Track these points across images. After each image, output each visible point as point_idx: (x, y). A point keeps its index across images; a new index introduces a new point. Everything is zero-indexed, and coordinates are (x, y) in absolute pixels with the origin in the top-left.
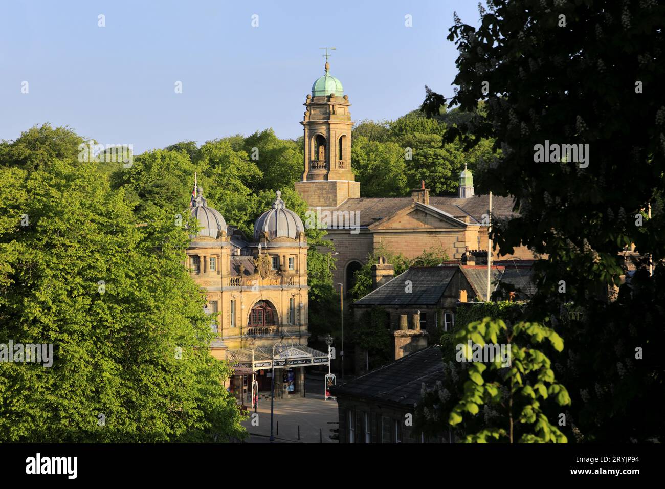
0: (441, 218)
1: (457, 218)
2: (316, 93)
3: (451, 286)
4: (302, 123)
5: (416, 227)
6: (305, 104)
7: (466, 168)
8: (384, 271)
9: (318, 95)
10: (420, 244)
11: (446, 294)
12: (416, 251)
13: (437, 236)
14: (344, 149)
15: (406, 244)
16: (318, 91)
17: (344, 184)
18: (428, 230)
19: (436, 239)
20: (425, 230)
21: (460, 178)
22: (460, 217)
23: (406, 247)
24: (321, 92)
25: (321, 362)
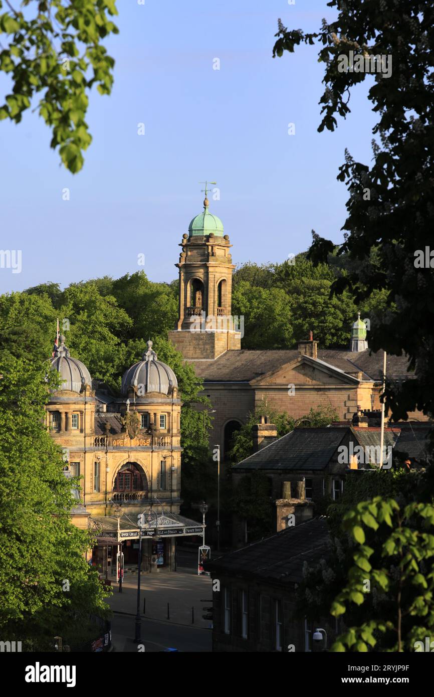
0: (331, 374)
1: (348, 373)
2: (194, 232)
4: (177, 265)
5: (304, 383)
6: (180, 245)
7: (359, 318)
8: (266, 432)
9: (196, 235)
10: (308, 402)
11: (334, 459)
12: (303, 410)
13: (326, 393)
14: (224, 295)
15: (291, 402)
16: (195, 230)
17: (223, 334)
18: (316, 387)
19: (324, 397)
20: (312, 387)
21: (353, 329)
22: (352, 373)
23: (292, 405)
24: (199, 232)
25: (195, 532)
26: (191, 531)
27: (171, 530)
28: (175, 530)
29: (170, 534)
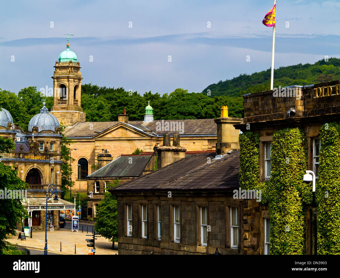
0: (136, 132)
1: (145, 131)
2: (61, 60)
3: (149, 164)
4: (53, 78)
5: (120, 137)
6: (55, 67)
7: (149, 105)
8: (106, 158)
9: (63, 61)
10: (123, 147)
11: (146, 169)
12: (121, 151)
13: (133, 142)
14: (77, 93)
15: (114, 147)
16: (62, 59)
17: (77, 114)
18: (128, 139)
19: (132, 144)
20: (126, 139)
21: (146, 110)
22: (147, 131)
23: (114, 149)
24: (64, 60)
25: (70, 208)
26: (68, 207)
27: (57, 206)
28: (59, 206)
29: (57, 208)
